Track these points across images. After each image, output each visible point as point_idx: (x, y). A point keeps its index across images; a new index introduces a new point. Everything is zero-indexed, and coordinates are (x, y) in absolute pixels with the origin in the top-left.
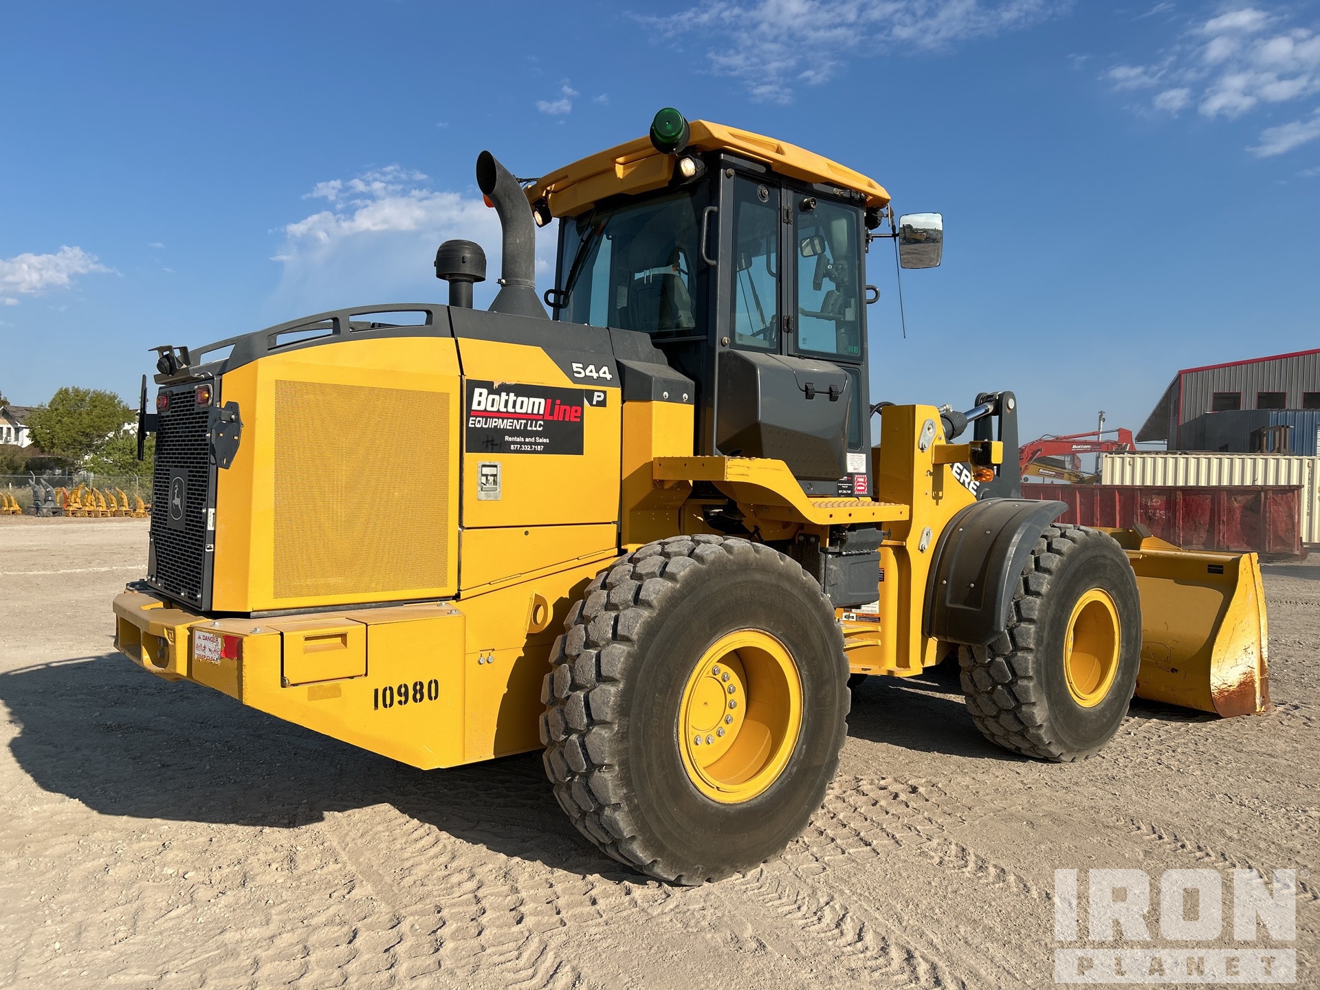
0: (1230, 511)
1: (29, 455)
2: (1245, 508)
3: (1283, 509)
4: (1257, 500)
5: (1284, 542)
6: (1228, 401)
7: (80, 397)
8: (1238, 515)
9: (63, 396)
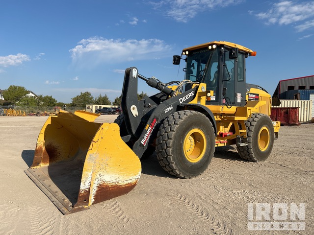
0: (281, 113)
1: (4, 102)
2: (284, 113)
3: (294, 113)
4: (288, 111)
5: (294, 121)
6: (291, 88)
7: (15, 88)
8: (283, 114)
9: (11, 87)
